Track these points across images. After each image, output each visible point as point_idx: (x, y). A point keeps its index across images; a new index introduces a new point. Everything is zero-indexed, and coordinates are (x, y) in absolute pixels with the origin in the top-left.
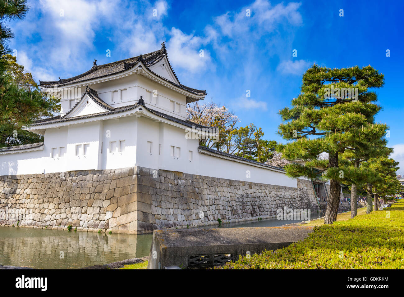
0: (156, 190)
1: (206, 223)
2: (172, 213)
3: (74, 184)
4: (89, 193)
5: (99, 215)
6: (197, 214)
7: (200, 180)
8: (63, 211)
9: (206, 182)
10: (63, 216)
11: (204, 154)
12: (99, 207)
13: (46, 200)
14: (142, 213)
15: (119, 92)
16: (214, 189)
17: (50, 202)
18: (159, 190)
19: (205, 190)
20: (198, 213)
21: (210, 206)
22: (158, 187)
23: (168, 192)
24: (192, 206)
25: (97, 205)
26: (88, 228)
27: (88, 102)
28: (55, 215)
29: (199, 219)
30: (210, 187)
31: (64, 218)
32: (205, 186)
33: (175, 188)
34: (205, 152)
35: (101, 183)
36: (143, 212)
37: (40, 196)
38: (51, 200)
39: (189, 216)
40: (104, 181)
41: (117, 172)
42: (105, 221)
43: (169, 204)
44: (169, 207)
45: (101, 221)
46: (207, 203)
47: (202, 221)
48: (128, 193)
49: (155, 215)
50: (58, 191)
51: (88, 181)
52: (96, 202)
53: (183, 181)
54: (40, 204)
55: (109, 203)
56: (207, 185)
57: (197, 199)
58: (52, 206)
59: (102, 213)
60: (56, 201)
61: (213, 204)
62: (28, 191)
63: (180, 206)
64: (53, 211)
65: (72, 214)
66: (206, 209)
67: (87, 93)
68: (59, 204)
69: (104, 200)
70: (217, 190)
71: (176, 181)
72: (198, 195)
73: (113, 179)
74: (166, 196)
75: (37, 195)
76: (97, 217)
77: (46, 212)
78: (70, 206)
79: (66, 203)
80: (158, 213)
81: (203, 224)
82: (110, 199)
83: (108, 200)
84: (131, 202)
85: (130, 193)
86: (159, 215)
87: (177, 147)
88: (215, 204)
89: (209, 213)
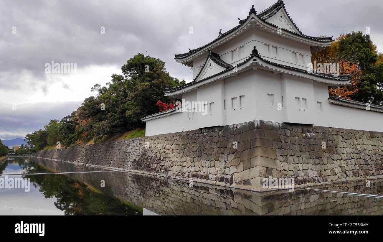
0: (281, 144)
1: (344, 180)
2: (301, 168)
3: (204, 139)
4: (216, 148)
5: (224, 169)
6: (332, 170)
7: (334, 133)
8: (196, 164)
9: (341, 134)
10: (197, 169)
11: (336, 104)
12: (225, 161)
13: (185, 155)
14: (265, 168)
15: (238, 49)
16: (351, 142)
17: (187, 156)
18: (284, 144)
19: (340, 143)
20: (333, 168)
21: (348, 161)
22: (283, 141)
23: (296, 146)
24: (325, 161)
25: (223, 160)
26: (216, 182)
27: (211, 65)
28: (191, 167)
29: (335, 175)
30: (346, 139)
31: (197, 171)
32: (341, 139)
33: (303, 141)
34: (336, 102)
35: (226, 138)
36: (267, 168)
37: (181, 151)
38: (188, 154)
39: (322, 172)
40: (228, 136)
41: (239, 126)
42: (229, 175)
43: (298, 159)
44: (298, 162)
45: (226, 175)
46: (344, 157)
47: (339, 177)
48: (249, 148)
49: (280, 170)
50: (193, 146)
51: (215, 137)
52: (222, 157)
53: (313, 134)
54: (181, 157)
55: (233, 158)
56: (343, 137)
57: (331, 153)
58: (189, 159)
59: (227, 168)
60: (192, 155)
61: (352, 158)
62: (173, 147)
63: (311, 161)
64: (190, 164)
65: (203, 167)
66: (343, 163)
67: (209, 56)
68: (194, 158)
69: (228, 155)
70: (356, 143)
71: (304, 134)
72: (332, 149)
73: (236, 134)
74: (293, 150)
75: (179, 150)
76: (223, 171)
77: (185, 164)
78: (202, 160)
79: (199, 157)
80: (284, 169)
81: (340, 180)
82: (233, 153)
83: (232, 155)
84: (254, 156)
85: (251, 148)
86: (286, 170)
87: (302, 99)
88: (354, 159)
89: (347, 168)
